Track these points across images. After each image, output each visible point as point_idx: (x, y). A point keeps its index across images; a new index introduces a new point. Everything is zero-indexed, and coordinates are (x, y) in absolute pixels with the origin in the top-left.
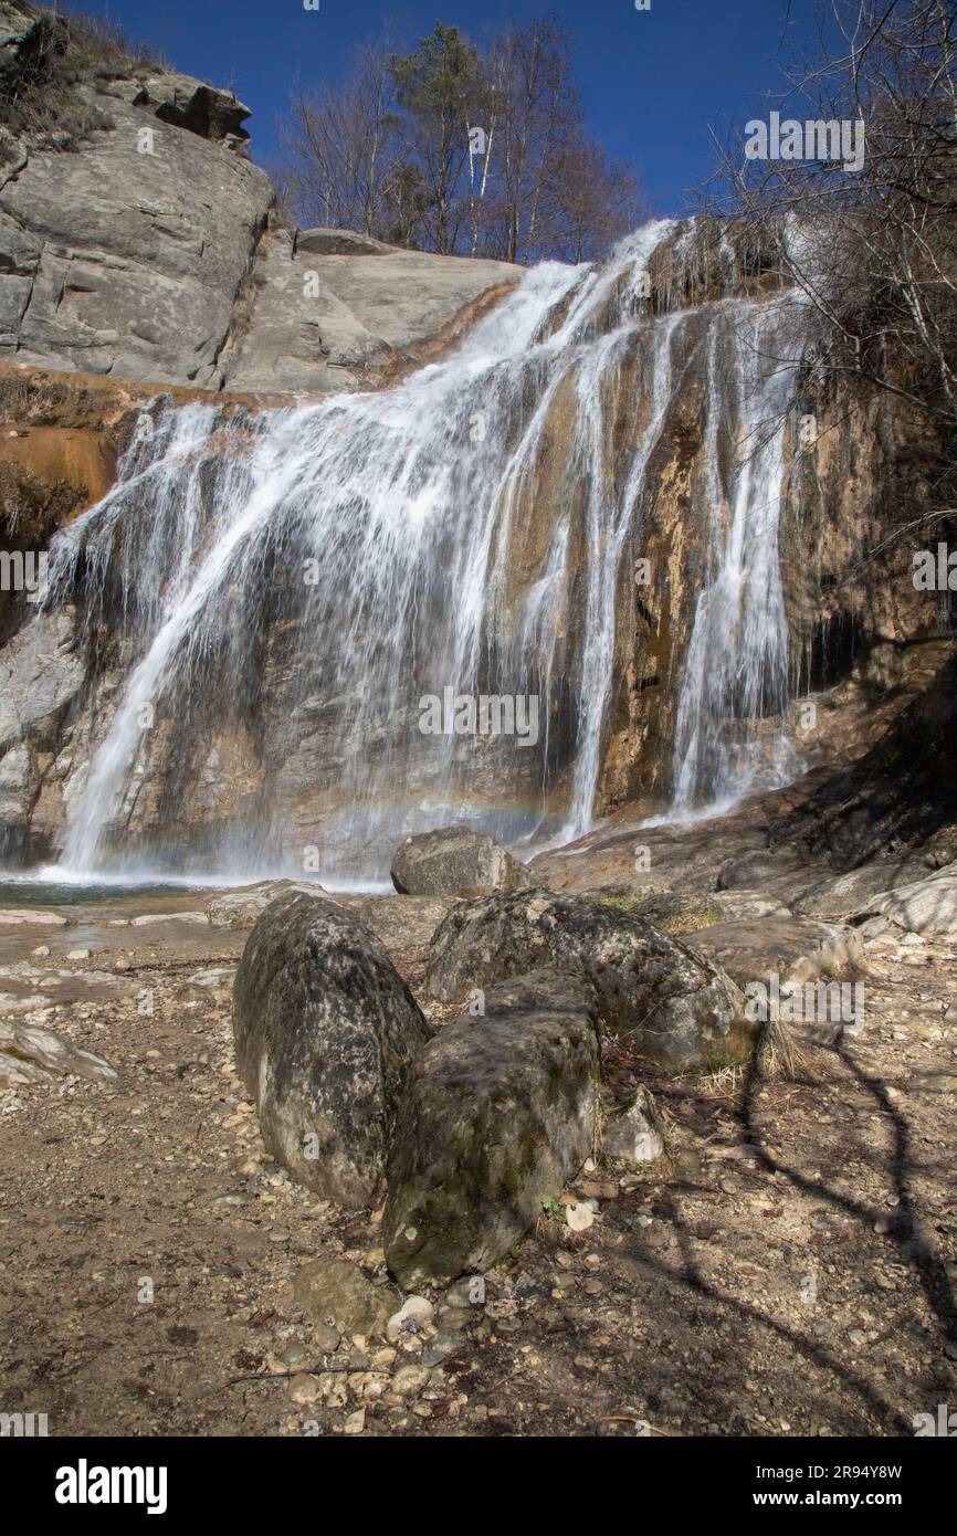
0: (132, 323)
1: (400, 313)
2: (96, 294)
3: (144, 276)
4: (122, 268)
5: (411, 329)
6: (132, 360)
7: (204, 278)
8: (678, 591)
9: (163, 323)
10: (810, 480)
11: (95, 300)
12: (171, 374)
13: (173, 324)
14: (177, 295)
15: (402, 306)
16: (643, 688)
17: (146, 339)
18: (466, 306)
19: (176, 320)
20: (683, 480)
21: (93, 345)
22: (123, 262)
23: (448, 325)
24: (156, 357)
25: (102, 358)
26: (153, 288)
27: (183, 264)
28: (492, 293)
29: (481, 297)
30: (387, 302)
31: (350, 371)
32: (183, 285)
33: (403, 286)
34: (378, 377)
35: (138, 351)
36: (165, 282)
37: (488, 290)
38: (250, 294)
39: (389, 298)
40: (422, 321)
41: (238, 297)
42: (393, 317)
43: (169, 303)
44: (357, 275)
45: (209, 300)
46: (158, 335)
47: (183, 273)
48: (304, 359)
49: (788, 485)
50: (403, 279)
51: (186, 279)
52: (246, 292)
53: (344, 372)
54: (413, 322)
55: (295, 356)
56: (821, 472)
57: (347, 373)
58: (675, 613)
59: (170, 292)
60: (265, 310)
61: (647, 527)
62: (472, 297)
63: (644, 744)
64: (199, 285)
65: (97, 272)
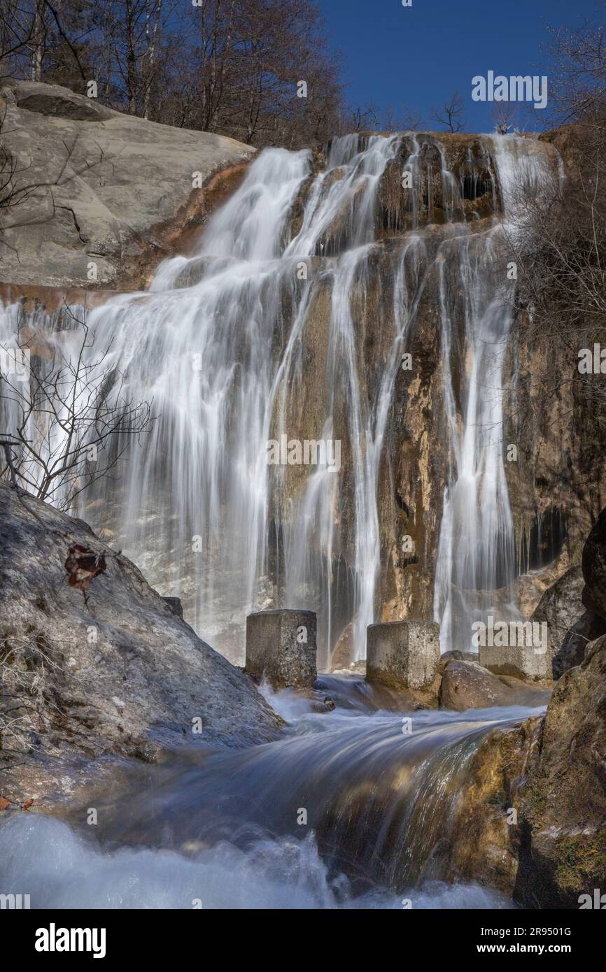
1: (138, 194)
5: (150, 213)
8: (427, 488)
10: (524, 398)
15: (139, 187)
16: (405, 565)
20: (425, 395)
23: (183, 210)
28: (219, 176)
29: (209, 179)
30: (124, 182)
31: (109, 260)
33: (136, 164)
34: (133, 268)
37: (214, 172)
39: (125, 177)
40: (158, 204)
42: (131, 198)
44: (88, 147)
48: (64, 245)
49: (508, 402)
50: (135, 157)
53: (102, 261)
55: (57, 243)
56: (533, 393)
58: (426, 506)
61: (398, 433)
63: (410, 611)
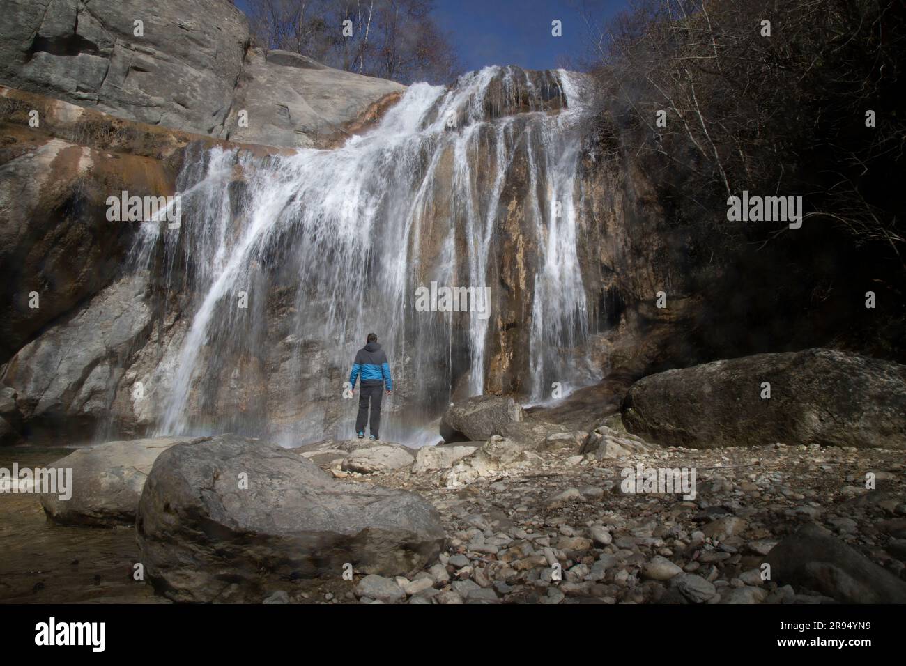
0: (174, 94)
1: (334, 104)
2: (150, 74)
3: (180, 66)
4: (166, 60)
5: (341, 115)
6: (173, 117)
7: (217, 72)
8: (523, 274)
9: (193, 96)
10: (590, 214)
11: (150, 77)
12: (199, 128)
13: (199, 98)
14: (200, 80)
15: (335, 100)
16: (507, 329)
17: (183, 105)
18: (372, 104)
19: (201, 95)
20: (520, 211)
21: (149, 105)
22: (167, 57)
23: (363, 114)
24: (188, 117)
25: (154, 114)
26: (186, 74)
27: (204, 61)
28: (387, 98)
29: (381, 99)
30: (325, 97)
31: (308, 136)
32: (204, 75)
33: (335, 89)
34: (325, 141)
35: (178, 112)
36: (193, 71)
37: (385, 96)
38: (244, 84)
39: (327, 95)
40: (347, 110)
41: (236, 85)
42: (330, 107)
43: (196, 85)
44: (307, 80)
45: (220, 85)
46: (189, 103)
47: (204, 67)
48: (280, 126)
50: (335, 85)
51: (205, 71)
52: (242, 83)
53: (305, 136)
54: (342, 110)
55: (275, 125)
56: (595, 210)
57: (306, 137)
58: (523, 286)
59: (196, 78)
60: (254, 95)
62: (376, 99)
63: (511, 361)
64: (213, 76)
65: (150, 60)
